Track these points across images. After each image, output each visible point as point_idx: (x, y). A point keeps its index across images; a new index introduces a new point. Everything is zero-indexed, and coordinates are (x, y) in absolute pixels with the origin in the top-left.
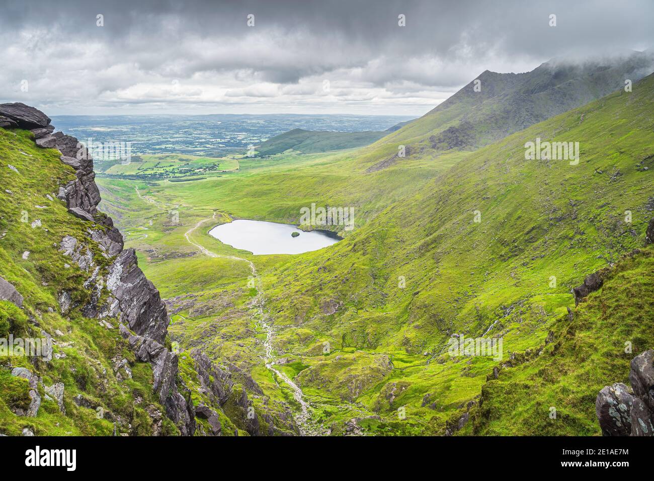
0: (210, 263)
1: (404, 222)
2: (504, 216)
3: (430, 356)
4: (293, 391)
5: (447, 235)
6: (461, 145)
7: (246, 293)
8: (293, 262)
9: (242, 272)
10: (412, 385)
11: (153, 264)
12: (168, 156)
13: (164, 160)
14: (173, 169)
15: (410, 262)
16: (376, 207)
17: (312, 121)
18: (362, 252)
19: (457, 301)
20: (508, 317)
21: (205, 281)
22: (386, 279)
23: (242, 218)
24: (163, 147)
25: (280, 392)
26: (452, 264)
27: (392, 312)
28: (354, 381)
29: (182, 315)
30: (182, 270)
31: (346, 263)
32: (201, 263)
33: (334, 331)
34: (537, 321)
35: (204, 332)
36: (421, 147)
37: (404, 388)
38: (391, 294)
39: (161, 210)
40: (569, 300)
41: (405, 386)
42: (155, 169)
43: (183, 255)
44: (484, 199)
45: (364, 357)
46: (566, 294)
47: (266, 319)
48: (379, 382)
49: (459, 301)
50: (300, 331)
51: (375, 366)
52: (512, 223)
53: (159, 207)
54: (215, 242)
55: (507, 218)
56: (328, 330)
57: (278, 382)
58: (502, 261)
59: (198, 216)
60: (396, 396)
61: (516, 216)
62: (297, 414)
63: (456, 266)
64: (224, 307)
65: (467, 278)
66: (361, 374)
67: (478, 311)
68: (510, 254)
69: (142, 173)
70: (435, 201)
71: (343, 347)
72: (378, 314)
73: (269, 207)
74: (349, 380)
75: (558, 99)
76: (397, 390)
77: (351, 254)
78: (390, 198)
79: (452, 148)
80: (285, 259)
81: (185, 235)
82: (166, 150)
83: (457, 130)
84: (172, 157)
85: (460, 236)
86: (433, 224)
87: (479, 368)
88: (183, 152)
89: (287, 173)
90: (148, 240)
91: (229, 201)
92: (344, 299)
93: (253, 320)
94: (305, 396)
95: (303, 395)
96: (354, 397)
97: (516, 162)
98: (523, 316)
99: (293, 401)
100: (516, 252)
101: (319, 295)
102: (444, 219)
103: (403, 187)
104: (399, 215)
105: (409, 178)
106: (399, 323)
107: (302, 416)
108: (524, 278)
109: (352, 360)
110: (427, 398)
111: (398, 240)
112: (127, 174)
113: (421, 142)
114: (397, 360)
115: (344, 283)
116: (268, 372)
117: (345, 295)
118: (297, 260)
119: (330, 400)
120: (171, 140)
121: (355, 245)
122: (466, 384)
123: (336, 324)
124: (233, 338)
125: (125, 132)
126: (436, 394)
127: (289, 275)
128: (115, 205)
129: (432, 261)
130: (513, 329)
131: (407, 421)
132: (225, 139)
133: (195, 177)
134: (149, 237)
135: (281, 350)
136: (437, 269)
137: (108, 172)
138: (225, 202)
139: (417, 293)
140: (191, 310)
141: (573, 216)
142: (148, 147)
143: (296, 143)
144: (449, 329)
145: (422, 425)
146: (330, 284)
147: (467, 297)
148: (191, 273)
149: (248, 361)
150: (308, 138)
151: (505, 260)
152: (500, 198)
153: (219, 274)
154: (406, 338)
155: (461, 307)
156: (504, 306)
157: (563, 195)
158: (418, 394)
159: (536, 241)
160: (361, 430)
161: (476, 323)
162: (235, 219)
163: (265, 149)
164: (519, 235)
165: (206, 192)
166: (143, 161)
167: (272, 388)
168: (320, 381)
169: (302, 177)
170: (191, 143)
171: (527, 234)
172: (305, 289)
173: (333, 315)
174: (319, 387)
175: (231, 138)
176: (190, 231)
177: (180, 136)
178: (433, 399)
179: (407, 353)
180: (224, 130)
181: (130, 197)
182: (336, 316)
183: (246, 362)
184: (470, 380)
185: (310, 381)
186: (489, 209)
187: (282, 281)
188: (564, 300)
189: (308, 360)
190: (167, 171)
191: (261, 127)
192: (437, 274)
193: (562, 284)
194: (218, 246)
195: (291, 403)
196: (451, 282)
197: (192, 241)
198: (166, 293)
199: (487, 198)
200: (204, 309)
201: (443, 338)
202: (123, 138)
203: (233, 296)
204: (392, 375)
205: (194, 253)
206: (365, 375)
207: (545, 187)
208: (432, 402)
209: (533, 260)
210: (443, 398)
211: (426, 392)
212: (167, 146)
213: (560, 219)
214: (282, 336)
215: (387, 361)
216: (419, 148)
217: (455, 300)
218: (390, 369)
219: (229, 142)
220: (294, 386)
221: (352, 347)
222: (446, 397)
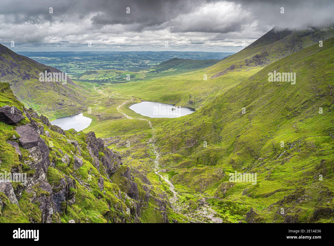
0: (128, 122)
1: (232, 99)
2: (289, 95)
3: (246, 170)
4: (169, 186)
5: (256, 105)
6: (262, 64)
7: (146, 136)
8: (171, 121)
9: (145, 126)
10: (236, 184)
11: (100, 122)
12: (110, 71)
13: (108, 73)
14: (113, 77)
15: (235, 120)
16: (216, 96)
17: (183, 54)
18: (208, 115)
19: (261, 140)
20: (291, 149)
21: (125, 130)
22: (221, 129)
23: (146, 101)
24: (108, 67)
25: (162, 186)
26: (259, 121)
27: (224, 146)
28: (203, 181)
29: (113, 146)
30: (114, 124)
31: (200, 121)
32: (124, 121)
33: (193, 156)
34: (310, 151)
35: (123, 154)
36: (241, 65)
37: (231, 186)
38: (224, 136)
39: (106, 96)
40: (329, 140)
41: (232, 185)
42: (104, 77)
43: (116, 118)
44: (277, 86)
45: (209, 169)
46: (327, 136)
47: (156, 149)
48: (217, 183)
49: (263, 140)
50: (174, 155)
51: (215, 174)
52: (293, 98)
53: (104, 95)
54: (132, 112)
55: (291, 96)
56: (189, 155)
57: (161, 181)
58: (287, 119)
59: (124, 99)
60: (227, 190)
61: (296, 95)
62: (171, 198)
63: (261, 122)
64: (134, 143)
65: (267, 128)
66: (207, 178)
67: (274, 146)
68: (293, 115)
69: (97, 79)
70: (249, 88)
71: (197, 164)
72: (216, 147)
73: (160, 95)
74: (200, 181)
75: (316, 40)
76: (228, 186)
77: (202, 116)
78: (223, 91)
79: (257, 66)
80: (167, 120)
81: (117, 108)
82: (109, 68)
83: (260, 56)
84: (112, 71)
85: (263, 106)
86: (248, 100)
87: (276, 176)
88: (118, 69)
89: (170, 79)
90: (98, 110)
91: (140, 92)
92: (198, 139)
93: (149, 149)
94: (176, 189)
95: (175, 188)
96: (203, 190)
97: (296, 66)
98: (301, 148)
99: (169, 191)
100: (296, 114)
101: (185, 137)
102: (254, 97)
103: (230, 85)
104: (229, 96)
105: (233, 81)
106: (228, 152)
107: (173, 199)
108: (301, 128)
109: (202, 170)
110: (245, 191)
111: (228, 109)
112: (90, 79)
113: (241, 62)
114: (227, 171)
115: (198, 130)
116: (156, 175)
117: (199, 137)
118: (174, 121)
119: (190, 191)
120: (112, 63)
121: (204, 112)
122: (268, 184)
123: (194, 152)
124: (138, 158)
125: (90, 59)
126: (251, 189)
127: (169, 128)
128: (83, 93)
129: (247, 119)
130: (295, 155)
131: (236, 201)
132: (139, 63)
133: (123, 81)
134: (99, 109)
135: (163, 165)
136: (250, 124)
137: (81, 78)
138: (138, 93)
139: (239, 136)
140: (117, 144)
141: (330, 94)
142: (101, 67)
143: (175, 65)
144: (257, 155)
145: (245, 204)
146: (191, 131)
147: (267, 138)
148: (119, 126)
149: (145, 170)
150: (181, 62)
151: (289, 119)
152: (287, 85)
153: (133, 127)
154: (232, 160)
155: (264, 144)
156: (289, 143)
157: (324, 82)
158: (240, 189)
159: (308, 108)
160: (208, 205)
161: (273, 152)
162: (143, 101)
163: (159, 68)
164: (298, 105)
165: (128, 88)
166: (98, 73)
167: (158, 184)
168: (184, 181)
169: (177, 80)
170: (122, 65)
171: (302, 104)
172: (177, 134)
173: (192, 147)
174: (184, 184)
175: (142, 63)
176: (119, 106)
177: (117, 62)
178: (249, 192)
179: (232, 168)
180: (139, 59)
181: (91, 90)
182: (193, 147)
183: (144, 170)
184: (271, 182)
185: (179, 181)
186: (280, 92)
187: (165, 131)
188: (326, 139)
189: (178, 170)
190: (110, 78)
191: (157, 57)
192: (250, 126)
193: (324, 131)
194: (133, 113)
195: (168, 192)
196: (258, 130)
197: (120, 111)
198: (106, 136)
199: (279, 86)
200: (124, 143)
201: (253, 160)
202: (89, 63)
203: (139, 137)
204: (224, 179)
205: (121, 117)
206: (209, 178)
207: (313, 79)
208: (248, 193)
209: (306, 118)
210: (255, 192)
211: (244, 188)
212: (110, 66)
213: (323, 96)
214: (164, 158)
215: (222, 172)
216: (239, 65)
217: (260, 140)
218: (223, 176)
219: (141, 64)
220: (170, 183)
221: (202, 164)
222: (257, 191)
